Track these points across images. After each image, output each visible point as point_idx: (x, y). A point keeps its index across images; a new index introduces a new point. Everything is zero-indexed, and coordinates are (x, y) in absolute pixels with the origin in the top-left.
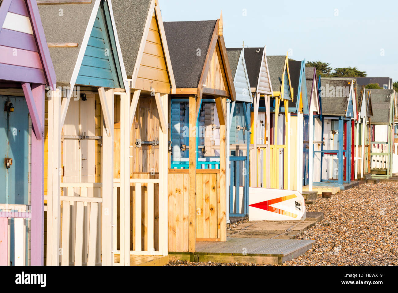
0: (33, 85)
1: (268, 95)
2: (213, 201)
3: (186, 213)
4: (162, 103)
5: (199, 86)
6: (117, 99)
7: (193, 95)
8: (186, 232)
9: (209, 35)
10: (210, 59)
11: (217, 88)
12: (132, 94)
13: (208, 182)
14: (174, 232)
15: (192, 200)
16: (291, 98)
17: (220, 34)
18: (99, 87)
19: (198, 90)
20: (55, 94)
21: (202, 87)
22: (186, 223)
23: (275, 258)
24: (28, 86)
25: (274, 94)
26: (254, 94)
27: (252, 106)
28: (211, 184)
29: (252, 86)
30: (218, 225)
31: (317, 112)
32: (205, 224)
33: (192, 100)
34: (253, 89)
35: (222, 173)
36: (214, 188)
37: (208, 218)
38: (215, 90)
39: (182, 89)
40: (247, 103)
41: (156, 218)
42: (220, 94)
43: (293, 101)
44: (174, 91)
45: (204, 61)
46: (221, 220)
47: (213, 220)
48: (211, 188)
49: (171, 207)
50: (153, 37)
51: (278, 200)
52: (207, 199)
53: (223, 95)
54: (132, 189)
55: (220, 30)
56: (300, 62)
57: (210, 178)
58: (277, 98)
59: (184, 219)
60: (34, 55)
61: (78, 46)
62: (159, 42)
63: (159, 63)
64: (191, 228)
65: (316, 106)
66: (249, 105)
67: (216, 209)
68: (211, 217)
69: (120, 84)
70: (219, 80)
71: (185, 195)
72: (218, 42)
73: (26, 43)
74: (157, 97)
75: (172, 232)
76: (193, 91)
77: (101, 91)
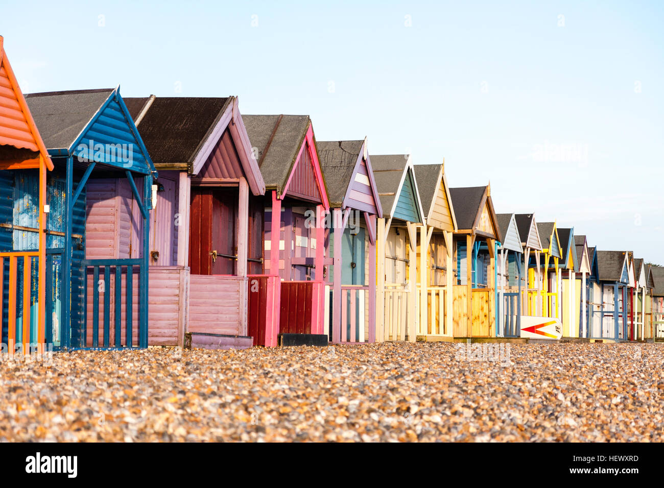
0: (370, 214)
1: (538, 250)
2: (486, 311)
3: (465, 311)
4: (449, 238)
5: (473, 228)
6: (418, 230)
7: (469, 234)
8: (465, 324)
9: (481, 196)
10: (481, 212)
11: (487, 232)
12: (428, 229)
13: (483, 297)
14: (458, 324)
15: (469, 303)
16: (560, 256)
17: (488, 195)
18: (407, 221)
19: (472, 231)
20: (381, 221)
21: (475, 229)
22: (466, 318)
23: (524, 340)
24: (367, 214)
25: (544, 251)
26: (524, 247)
27: (523, 256)
28: (485, 298)
29: (522, 241)
30: (490, 326)
31: (589, 273)
32: (481, 326)
33: (468, 237)
34: (524, 244)
35: (492, 291)
36: (487, 301)
37: (483, 322)
38: (485, 233)
39: (462, 230)
40: (518, 253)
41: (445, 315)
42: (490, 236)
43: (562, 258)
44: (456, 231)
45: (477, 212)
46: (492, 323)
47: (486, 323)
48: (485, 301)
49: (455, 308)
50: (442, 195)
51: (542, 325)
52: (482, 309)
53: (492, 237)
54: (429, 294)
55: (488, 193)
56: (570, 229)
57: (484, 294)
58: (546, 255)
59: (464, 315)
60: (370, 197)
61: (395, 195)
62: (446, 198)
63: (446, 212)
64: (468, 321)
65: (588, 268)
66: (520, 255)
67: (488, 316)
68: (485, 322)
69: (420, 221)
70: (489, 227)
71: (465, 300)
72: (488, 200)
73: (366, 190)
74: (445, 233)
75: (456, 325)
76: (469, 231)
77: (408, 223)
